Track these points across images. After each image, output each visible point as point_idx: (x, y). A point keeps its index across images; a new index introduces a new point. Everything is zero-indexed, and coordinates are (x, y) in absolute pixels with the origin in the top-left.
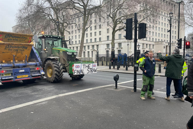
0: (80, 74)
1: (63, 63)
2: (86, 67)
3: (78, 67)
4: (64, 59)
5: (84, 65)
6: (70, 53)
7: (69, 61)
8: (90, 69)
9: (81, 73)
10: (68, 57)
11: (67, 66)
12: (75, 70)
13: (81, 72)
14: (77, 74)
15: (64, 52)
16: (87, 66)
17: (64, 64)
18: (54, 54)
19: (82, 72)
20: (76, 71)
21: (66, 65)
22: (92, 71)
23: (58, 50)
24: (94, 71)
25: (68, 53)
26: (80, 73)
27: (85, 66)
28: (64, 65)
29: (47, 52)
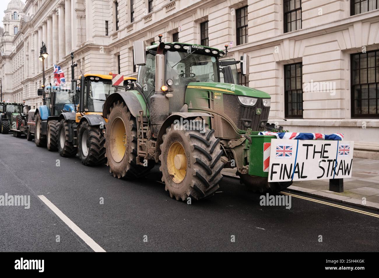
0: (290, 180)
1: (222, 136)
2: (315, 152)
3: (284, 151)
4: (226, 123)
5: (308, 145)
6: (248, 99)
7: (246, 128)
8: (330, 161)
9: (296, 175)
10: (241, 115)
11: (236, 147)
12: (273, 165)
13: (295, 172)
14: (282, 180)
15: (226, 95)
16: (318, 149)
17: (227, 137)
18: (191, 104)
19: (298, 172)
20: (277, 169)
21: (232, 144)
22: (334, 169)
23: (208, 92)
24: (340, 171)
25: (241, 99)
26: (292, 177)
27: (311, 149)
28: (227, 141)
29: (169, 95)
